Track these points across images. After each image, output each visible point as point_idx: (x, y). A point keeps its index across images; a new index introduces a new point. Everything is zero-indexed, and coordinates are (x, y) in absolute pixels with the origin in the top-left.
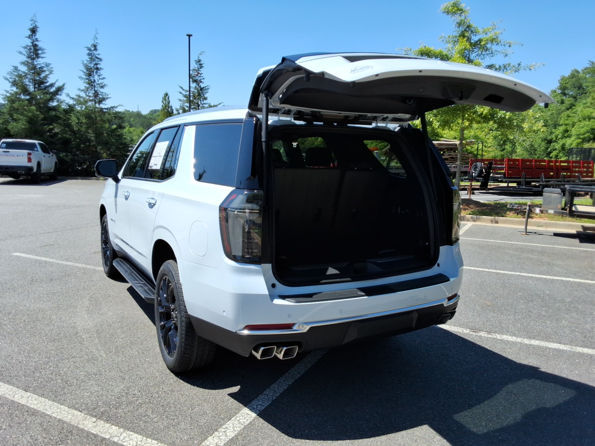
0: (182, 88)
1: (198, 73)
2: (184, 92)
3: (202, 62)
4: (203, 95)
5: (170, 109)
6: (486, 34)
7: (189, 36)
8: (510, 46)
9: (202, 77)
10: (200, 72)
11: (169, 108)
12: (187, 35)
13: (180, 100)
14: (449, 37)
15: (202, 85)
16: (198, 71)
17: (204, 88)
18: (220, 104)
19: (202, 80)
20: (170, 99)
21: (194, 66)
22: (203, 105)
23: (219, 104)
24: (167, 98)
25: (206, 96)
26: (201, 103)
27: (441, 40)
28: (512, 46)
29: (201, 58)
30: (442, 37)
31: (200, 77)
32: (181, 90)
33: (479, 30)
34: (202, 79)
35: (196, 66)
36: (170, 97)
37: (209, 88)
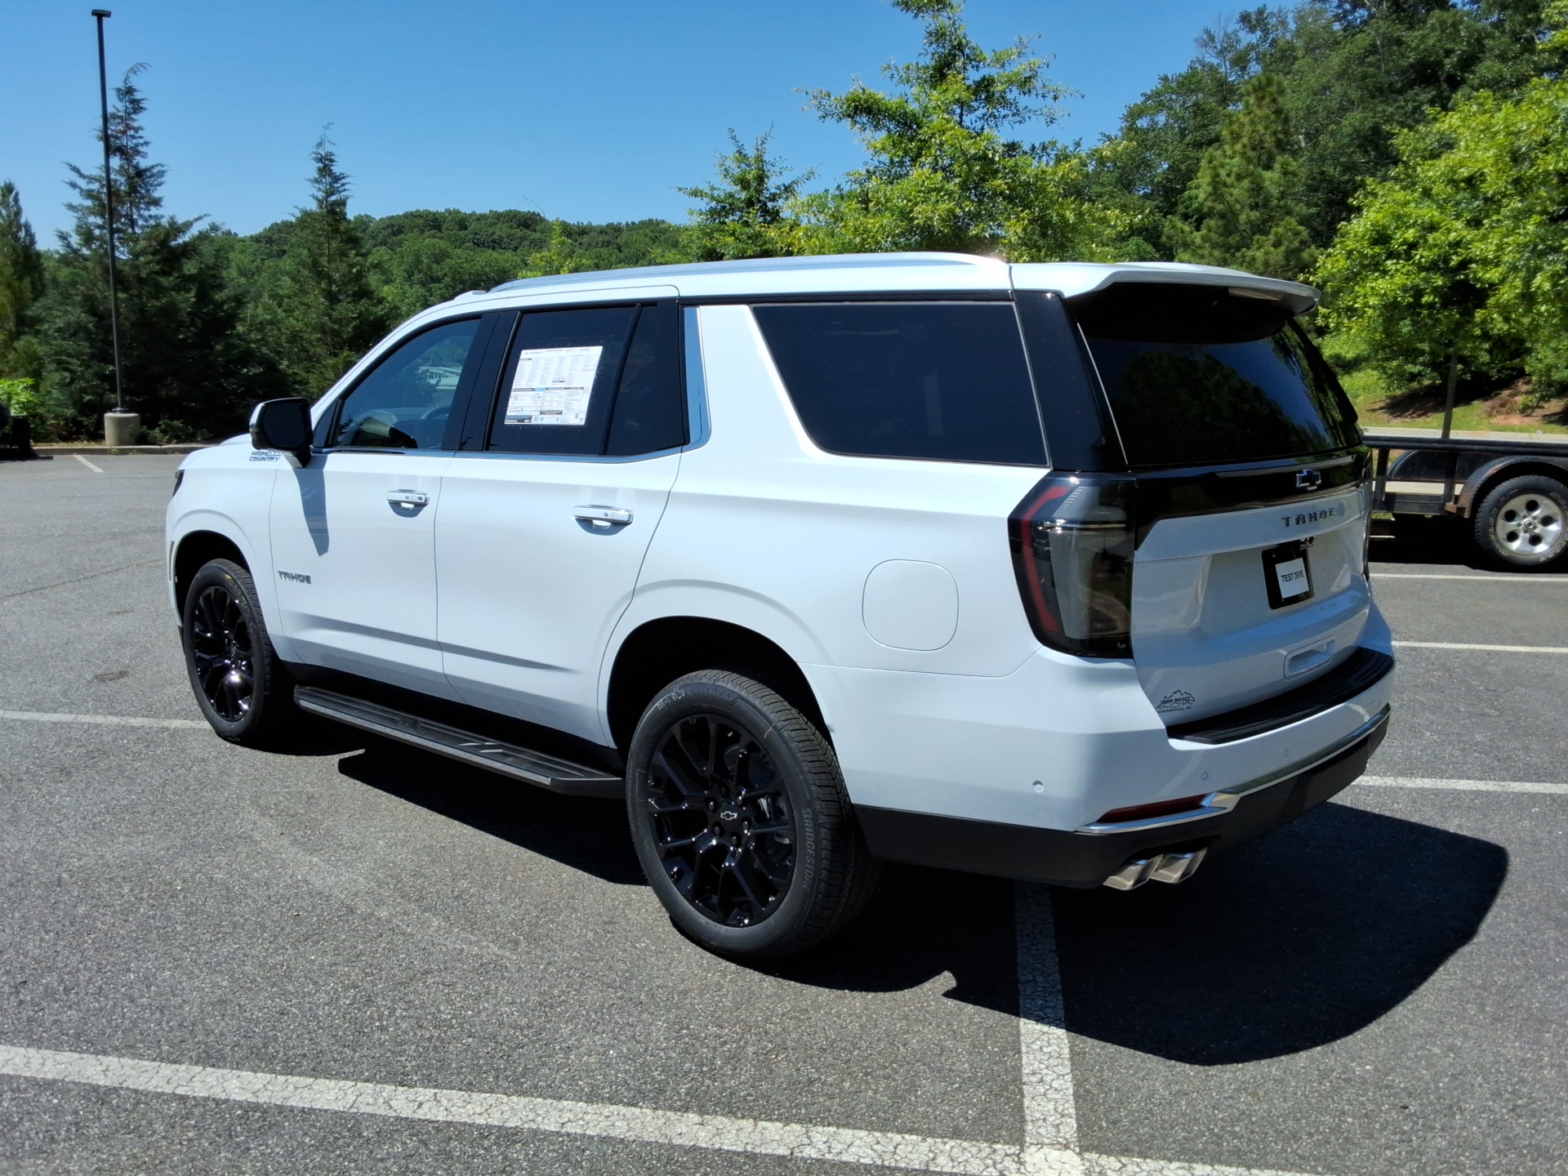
0: (76, 170)
1: (129, 127)
2: (83, 184)
3: (137, 96)
4: (148, 191)
5: (22, 234)
6: (1003, 65)
7: (100, 15)
8: (1055, 98)
9: (141, 137)
10: (135, 124)
11: (19, 229)
12: (95, 13)
13: (71, 207)
14: (908, 68)
15: (143, 163)
16: (126, 119)
17: (147, 170)
18: (200, 218)
19: (141, 149)
20: (22, 203)
21: (115, 104)
22: (147, 221)
23: (197, 220)
24: (11, 199)
25: (156, 194)
26: (141, 216)
27: (888, 73)
28: (1061, 98)
29: (135, 82)
30: (889, 67)
31: (133, 137)
32: (74, 177)
33: (985, 55)
34: (142, 145)
35: (121, 106)
36: (20, 197)
37: (163, 172)
